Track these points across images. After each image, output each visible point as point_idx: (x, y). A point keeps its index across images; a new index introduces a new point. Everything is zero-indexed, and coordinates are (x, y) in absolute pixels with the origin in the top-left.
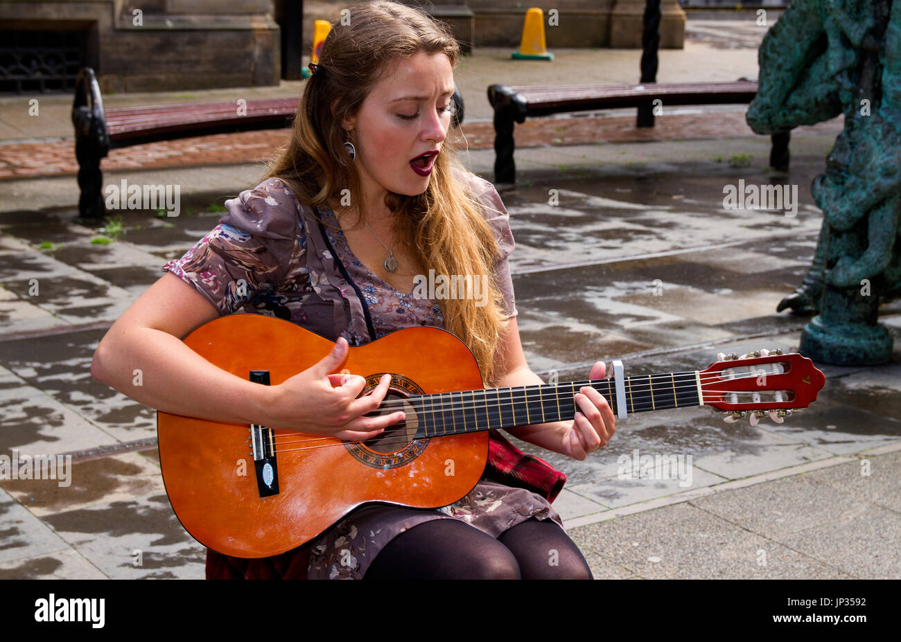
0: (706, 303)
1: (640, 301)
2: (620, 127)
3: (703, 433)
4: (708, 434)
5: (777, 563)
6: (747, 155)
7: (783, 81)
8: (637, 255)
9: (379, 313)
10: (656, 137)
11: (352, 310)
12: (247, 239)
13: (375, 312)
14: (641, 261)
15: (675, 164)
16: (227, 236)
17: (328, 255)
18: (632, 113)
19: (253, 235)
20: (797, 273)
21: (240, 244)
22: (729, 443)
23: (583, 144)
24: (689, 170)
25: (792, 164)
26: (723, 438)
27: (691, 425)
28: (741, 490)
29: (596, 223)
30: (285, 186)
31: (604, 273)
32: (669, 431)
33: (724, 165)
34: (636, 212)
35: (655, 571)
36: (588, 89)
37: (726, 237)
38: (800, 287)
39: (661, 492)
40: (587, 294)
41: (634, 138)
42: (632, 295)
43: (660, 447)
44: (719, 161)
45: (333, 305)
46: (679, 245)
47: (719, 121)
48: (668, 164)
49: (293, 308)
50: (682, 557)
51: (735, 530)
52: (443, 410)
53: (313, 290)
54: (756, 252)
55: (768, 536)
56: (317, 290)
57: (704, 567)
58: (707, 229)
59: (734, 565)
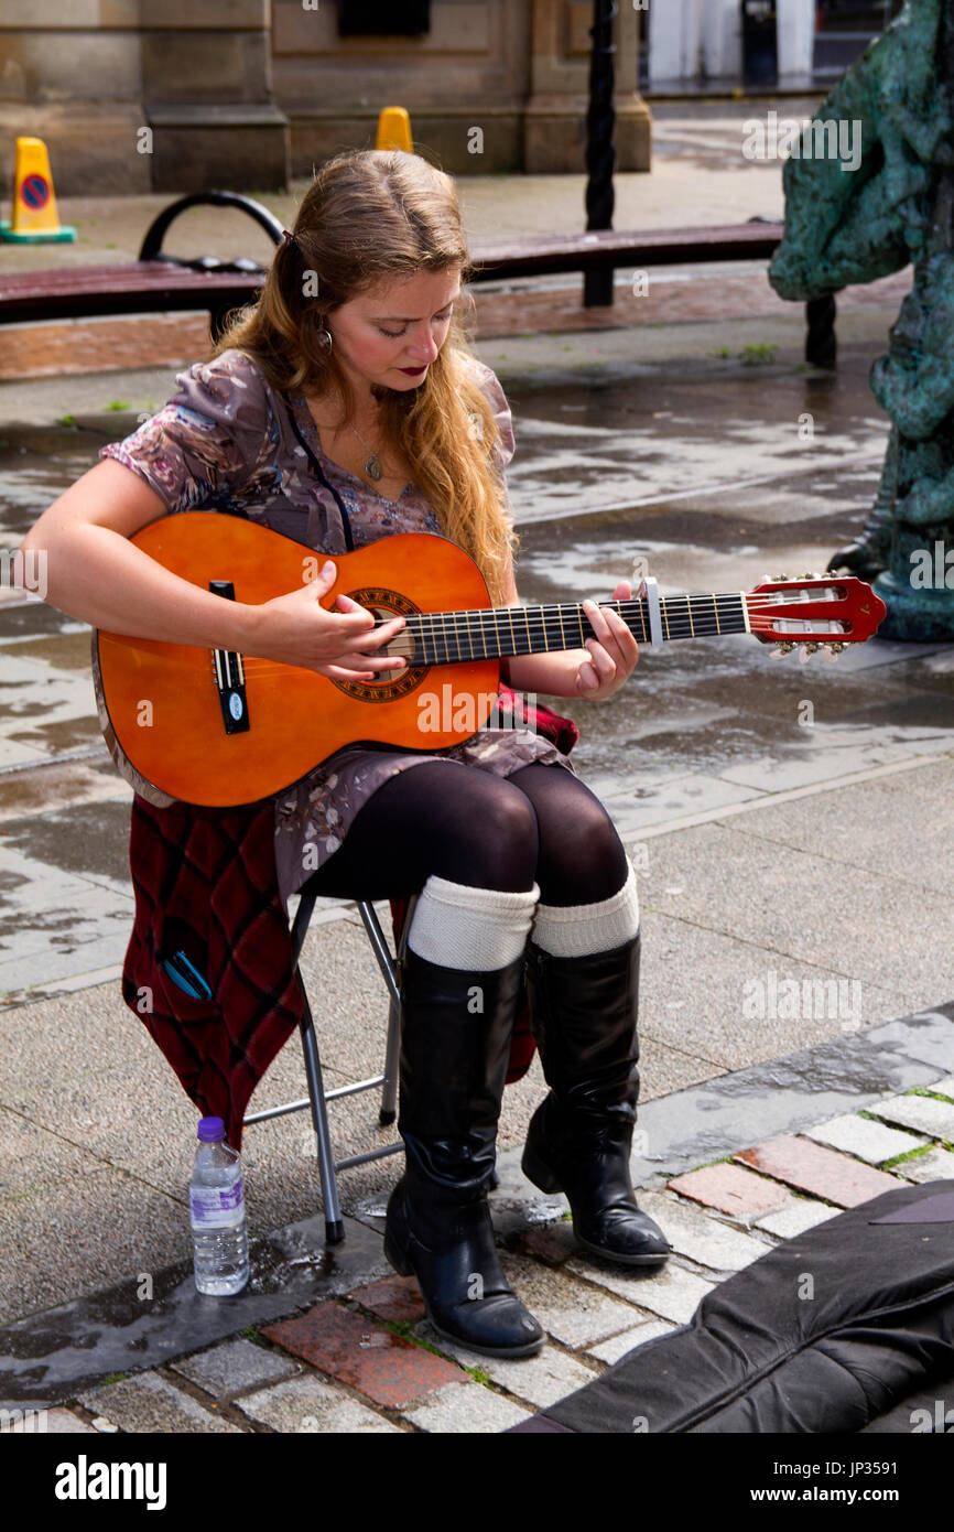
0: (719, 568)
1: (619, 570)
2: (556, 308)
3: (729, 737)
4: (735, 739)
5: (841, 886)
6: (768, 345)
7: (822, 219)
8: (606, 504)
9: (361, 524)
10: (617, 322)
11: (328, 519)
12: (211, 427)
13: (356, 524)
14: (615, 513)
15: (654, 364)
16: (185, 421)
17: (300, 452)
18: (574, 282)
19: (219, 424)
20: (855, 519)
21: (202, 433)
22: (767, 748)
23: (498, 337)
24: (675, 372)
25: (841, 357)
26: (757, 743)
27: (711, 729)
28: (788, 804)
29: (536, 459)
30: (250, 363)
31: (558, 532)
32: (680, 738)
33: (729, 363)
34: (597, 440)
35: (676, 903)
36: (506, 243)
37: (743, 472)
38: (860, 534)
39: (676, 812)
40: (535, 563)
41: (581, 325)
42: (604, 562)
43: (670, 757)
44: (724, 356)
45: (308, 513)
46: (671, 486)
47: (719, 292)
48: (643, 363)
49: (253, 513)
50: (712, 886)
51: (781, 850)
52: (444, 633)
53: (282, 493)
54: (793, 491)
55: (827, 855)
56: (287, 493)
57: (742, 896)
58: (712, 461)
59: (783, 890)
